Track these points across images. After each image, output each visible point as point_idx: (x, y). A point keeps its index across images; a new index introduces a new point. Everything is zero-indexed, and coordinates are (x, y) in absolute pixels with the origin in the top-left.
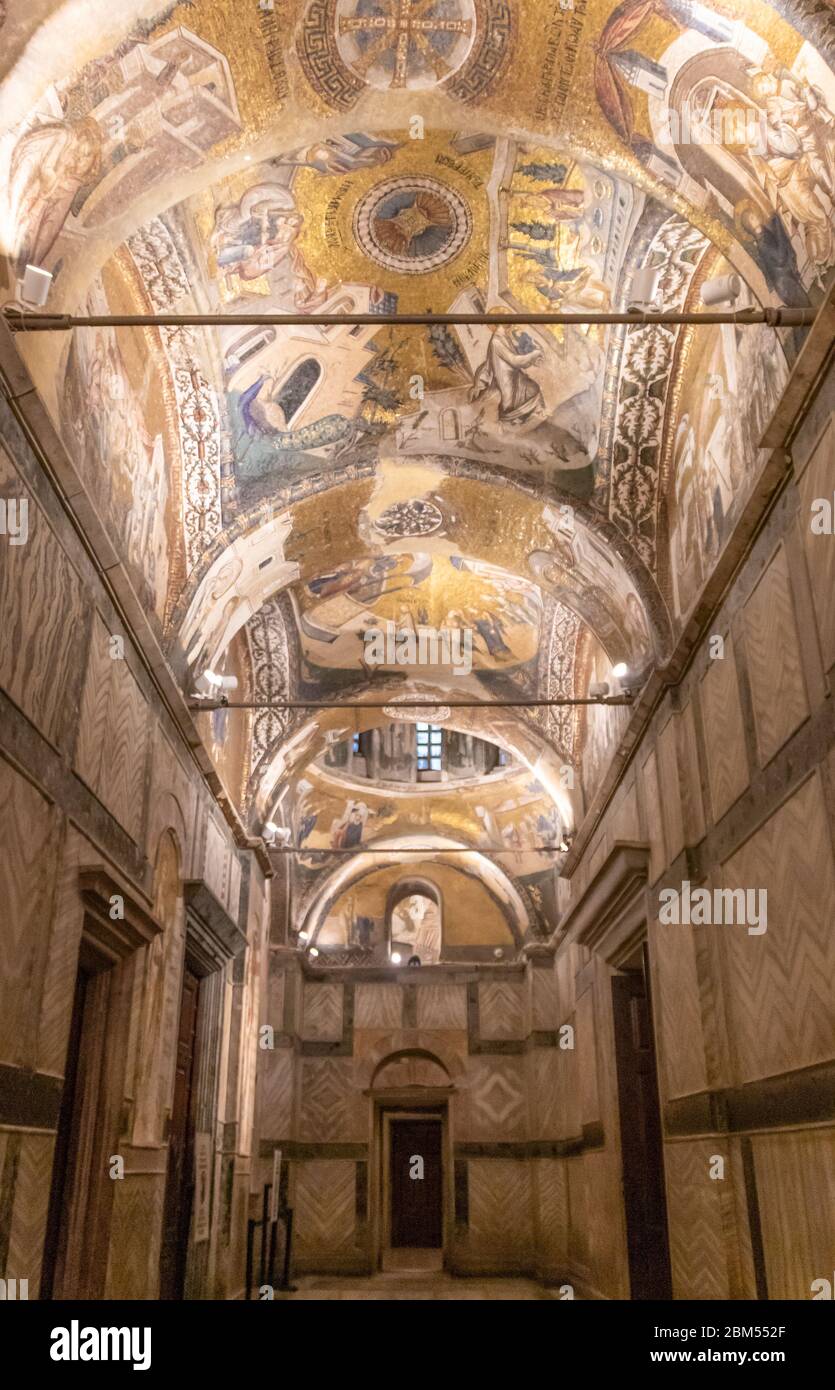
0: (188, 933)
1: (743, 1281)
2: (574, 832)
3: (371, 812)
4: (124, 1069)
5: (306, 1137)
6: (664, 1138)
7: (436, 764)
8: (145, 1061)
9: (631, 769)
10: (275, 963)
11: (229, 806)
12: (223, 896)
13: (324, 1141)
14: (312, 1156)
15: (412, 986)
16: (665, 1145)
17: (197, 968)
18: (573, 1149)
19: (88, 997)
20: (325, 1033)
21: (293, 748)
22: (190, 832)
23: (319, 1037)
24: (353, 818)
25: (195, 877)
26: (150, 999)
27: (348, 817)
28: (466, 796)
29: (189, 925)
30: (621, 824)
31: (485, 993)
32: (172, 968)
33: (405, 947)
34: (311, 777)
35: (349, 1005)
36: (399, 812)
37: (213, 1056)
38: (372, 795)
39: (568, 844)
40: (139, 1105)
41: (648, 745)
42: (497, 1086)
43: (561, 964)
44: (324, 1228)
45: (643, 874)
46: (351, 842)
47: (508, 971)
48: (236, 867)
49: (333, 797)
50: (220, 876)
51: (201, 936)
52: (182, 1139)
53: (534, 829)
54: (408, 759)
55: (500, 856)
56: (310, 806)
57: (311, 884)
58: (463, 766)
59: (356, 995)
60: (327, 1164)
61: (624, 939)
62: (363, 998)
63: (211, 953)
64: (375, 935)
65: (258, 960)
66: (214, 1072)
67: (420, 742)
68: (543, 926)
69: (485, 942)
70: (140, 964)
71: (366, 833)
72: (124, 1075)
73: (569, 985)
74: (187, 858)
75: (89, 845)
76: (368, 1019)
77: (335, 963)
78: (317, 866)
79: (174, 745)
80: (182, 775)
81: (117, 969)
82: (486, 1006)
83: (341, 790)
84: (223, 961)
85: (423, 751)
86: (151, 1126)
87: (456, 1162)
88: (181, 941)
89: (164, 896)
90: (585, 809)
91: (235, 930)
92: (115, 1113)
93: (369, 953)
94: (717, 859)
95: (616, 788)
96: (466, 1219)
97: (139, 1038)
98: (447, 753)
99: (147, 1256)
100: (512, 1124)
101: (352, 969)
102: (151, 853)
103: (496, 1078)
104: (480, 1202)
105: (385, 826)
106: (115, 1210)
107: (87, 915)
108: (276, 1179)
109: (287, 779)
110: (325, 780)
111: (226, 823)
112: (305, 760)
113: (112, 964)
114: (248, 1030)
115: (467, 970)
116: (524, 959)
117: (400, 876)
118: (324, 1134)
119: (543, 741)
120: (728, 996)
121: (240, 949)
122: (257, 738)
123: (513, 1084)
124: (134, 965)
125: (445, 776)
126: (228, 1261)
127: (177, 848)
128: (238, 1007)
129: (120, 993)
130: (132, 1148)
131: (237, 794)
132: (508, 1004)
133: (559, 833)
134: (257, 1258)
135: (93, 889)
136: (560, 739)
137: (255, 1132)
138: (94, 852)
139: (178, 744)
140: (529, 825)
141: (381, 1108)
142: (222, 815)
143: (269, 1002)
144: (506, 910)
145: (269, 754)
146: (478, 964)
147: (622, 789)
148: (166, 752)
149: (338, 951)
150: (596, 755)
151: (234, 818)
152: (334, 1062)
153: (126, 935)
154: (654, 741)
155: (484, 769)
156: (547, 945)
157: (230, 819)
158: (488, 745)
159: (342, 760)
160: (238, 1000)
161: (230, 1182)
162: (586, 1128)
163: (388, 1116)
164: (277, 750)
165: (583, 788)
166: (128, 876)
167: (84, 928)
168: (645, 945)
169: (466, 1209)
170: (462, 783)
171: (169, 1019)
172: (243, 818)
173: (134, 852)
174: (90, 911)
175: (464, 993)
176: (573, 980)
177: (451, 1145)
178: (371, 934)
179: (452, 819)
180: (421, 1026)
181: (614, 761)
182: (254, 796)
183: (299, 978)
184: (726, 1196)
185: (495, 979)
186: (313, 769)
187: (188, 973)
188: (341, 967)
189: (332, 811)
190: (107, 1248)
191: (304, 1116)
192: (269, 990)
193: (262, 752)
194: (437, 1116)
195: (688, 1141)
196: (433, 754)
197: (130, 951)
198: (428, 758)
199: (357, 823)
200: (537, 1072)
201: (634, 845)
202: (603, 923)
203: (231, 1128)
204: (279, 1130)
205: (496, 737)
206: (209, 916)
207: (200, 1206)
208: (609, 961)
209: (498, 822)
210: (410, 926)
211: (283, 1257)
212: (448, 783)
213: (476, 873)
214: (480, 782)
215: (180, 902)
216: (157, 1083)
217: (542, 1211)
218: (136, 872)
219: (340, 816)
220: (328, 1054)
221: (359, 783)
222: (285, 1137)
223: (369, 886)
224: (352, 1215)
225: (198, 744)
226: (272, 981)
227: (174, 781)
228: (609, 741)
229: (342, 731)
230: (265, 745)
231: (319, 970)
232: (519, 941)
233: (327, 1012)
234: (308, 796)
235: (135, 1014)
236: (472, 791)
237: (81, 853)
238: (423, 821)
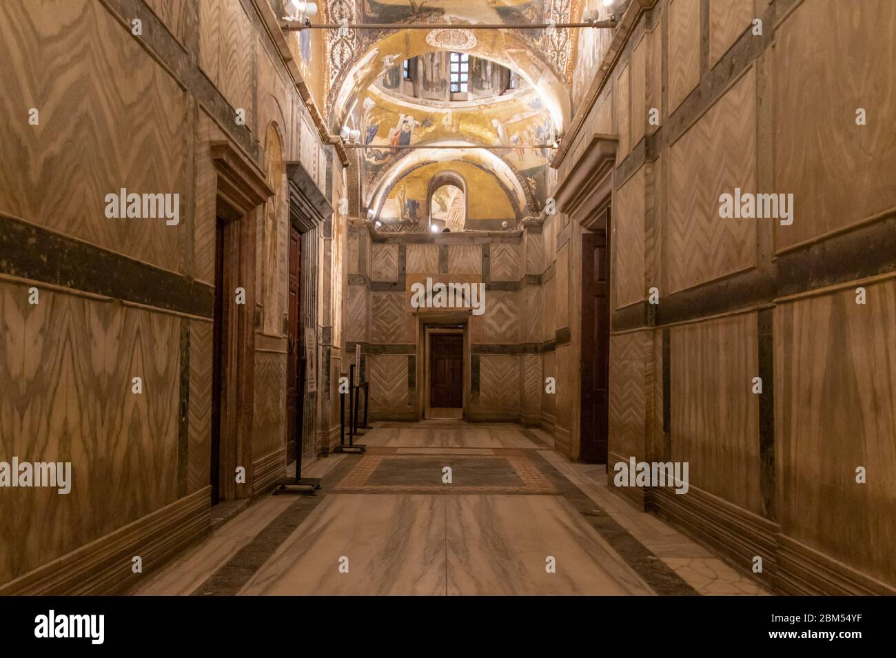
0: (291, 199)
1: (655, 415)
2: (563, 134)
3: (417, 123)
4: (254, 286)
5: (376, 341)
6: (611, 333)
7: (464, 88)
8: (268, 282)
9: (610, 81)
10: (352, 229)
11: (316, 110)
12: (314, 177)
13: (387, 343)
14: (380, 353)
15: (446, 246)
16: (611, 338)
17: (299, 227)
18: (549, 348)
19: (226, 238)
20: (387, 277)
21: (360, 69)
22: (289, 126)
23: (383, 279)
24: (404, 128)
25: (294, 160)
26: (269, 242)
27: (400, 126)
28: (486, 111)
29: (292, 194)
30: (598, 123)
31: (495, 252)
32: (282, 223)
33: (442, 222)
34: (373, 96)
35: (403, 258)
36: (438, 123)
37: (313, 284)
38: (418, 111)
39: (558, 143)
40: (266, 310)
41: (624, 60)
42: (500, 311)
43: (547, 231)
44: (389, 395)
45: (613, 159)
46: (402, 146)
47: (510, 236)
48: (323, 157)
49: (389, 111)
50: (312, 163)
51: (300, 203)
52: (296, 336)
53: (533, 136)
54: (444, 83)
55: (508, 156)
56: (373, 118)
57: (375, 175)
58: (484, 89)
59: (407, 252)
60: (390, 357)
61: (594, 207)
62: (412, 254)
63: (309, 216)
64: (420, 211)
65: (341, 223)
66: (314, 295)
67: (453, 70)
68: (536, 205)
69: (495, 217)
70: (259, 218)
71: (414, 139)
72: (254, 289)
73: (552, 244)
74: (287, 147)
75: (217, 126)
76: (416, 268)
77: (393, 231)
78: (379, 162)
79: (272, 58)
80: (280, 84)
81: (244, 219)
82: (495, 261)
83: (395, 106)
84: (317, 222)
85: (455, 78)
86: (275, 324)
87: (472, 356)
88: (287, 205)
89: (273, 172)
90: (572, 116)
91: (324, 201)
92: (251, 315)
93: (416, 224)
94: (668, 141)
95: (597, 97)
96: (478, 390)
97: (263, 267)
98: (472, 79)
99: (279, 400)
100: (509, 334)
101: (404, 234)
102: (262, 139)
103: (500, 305)
104: (488, 381)
105: (427, 133)
106: (256, 372)
107: (219, 178)
108: (358, 361)
109: (356, 93)
110: (383, 98)
111: (313, 124)
112: (369, 79)
113: (240, 216)
114: (335, 269)
115: (482, 236)
116: (522, 228)
117: (437, 171)
118: (387, 339)
119: (544, 63)
120: (665, 238)
121: (328, 214)
122: (333, 60)
123: (511, 310)
124: (256, 218)
125: (470, 96)
126: (329, 409)
127: (280, 138)
128: (329, 254)
129: (247, 236)
130: (263, 335)
131: (321, 103)
132: (509, 258)
133: (552, 134)
134: (347, 411)
135: (223, 159)
136: (557, 63)
137: (343, 334)
138: (220, 131)
139: (275, 59)
140: (529, 133)
141: (425, 324)
142: (311, 118)
143: (349, 255)
144: (511, 195)
145: (343, 73)
146: (491, 232)
147: (601, 97)
148: (267, 63)
149: (396, 223)
150: (583, 74)
151: (320, 120)
152: (394, 295)
153: (248, 195)
154: (629, 56)
155: (499, 91)
156: (538, 218)
157: (317, 121)
158: (501, 68)
159: (396, 84)
160: (328, 249)
161: (328, 362)
162: (558, 332)
163: (428, 331)
164: (349, 70)
165: (571, 101)
166: (246, 152)
167: (218, 188)
168: (609, 210)
169: (478, 384)
170: (483, 102)
171: (282, 256)
172: (326, 121)
173: (249, 136)
174: (221, 175)
175: (480, 251)
176: (555, 239)
177: (470, 345)
178: (417, 212)
179: (475, 129)
180: (451, 272)
181: (597, 75)
182: (333, 105)
183: (368, 240)
184: (649, 364)
185: (502, 242)
186: (373, 88)
187: (293, 230)
188: (396, 233)
189: (389, 122)
190: (253, 394)
191: (374, 329)
192: (348, 247)
193: (338, 71)
194: (461, 331)
195: (628, 333)
196: (462, 80)
197: (251, 208)
198: (459, 83)
199: (407, 131)
200: (527, 301)
201: (607, 137)
202: (580, 196)
203: (328, 330)
204: (358, 336)
205: (509, 62)
206: (305, 188)
207: (310, 372)
208: (582, 223)
209: (508, 131)
210: (444, 209)
211: (363, 410)
212: (473, 102)
213: (491, 169)
214: (496, 101)
215: (284, 177)
216: (277, 298)
217: (527, 385)
218: (252, 152)
219: (395, 126)
220: (389, 290)
221: (408, 101)
222: (362, 341)
223: (415, 177)
224: (406, 387)
225: (290, 59)
226: (350, 242)
227: (274, 87)
228: (594, 62)
229: (397, 56)
230: (339, 66)
231: (382, 235)
232: (519, 216)
233: (388, 263)
234: (372, 110)
235: (259, 250)
236: (489, 108)
237: (210, 132)
238: (454, 130)
